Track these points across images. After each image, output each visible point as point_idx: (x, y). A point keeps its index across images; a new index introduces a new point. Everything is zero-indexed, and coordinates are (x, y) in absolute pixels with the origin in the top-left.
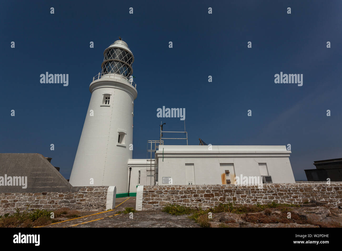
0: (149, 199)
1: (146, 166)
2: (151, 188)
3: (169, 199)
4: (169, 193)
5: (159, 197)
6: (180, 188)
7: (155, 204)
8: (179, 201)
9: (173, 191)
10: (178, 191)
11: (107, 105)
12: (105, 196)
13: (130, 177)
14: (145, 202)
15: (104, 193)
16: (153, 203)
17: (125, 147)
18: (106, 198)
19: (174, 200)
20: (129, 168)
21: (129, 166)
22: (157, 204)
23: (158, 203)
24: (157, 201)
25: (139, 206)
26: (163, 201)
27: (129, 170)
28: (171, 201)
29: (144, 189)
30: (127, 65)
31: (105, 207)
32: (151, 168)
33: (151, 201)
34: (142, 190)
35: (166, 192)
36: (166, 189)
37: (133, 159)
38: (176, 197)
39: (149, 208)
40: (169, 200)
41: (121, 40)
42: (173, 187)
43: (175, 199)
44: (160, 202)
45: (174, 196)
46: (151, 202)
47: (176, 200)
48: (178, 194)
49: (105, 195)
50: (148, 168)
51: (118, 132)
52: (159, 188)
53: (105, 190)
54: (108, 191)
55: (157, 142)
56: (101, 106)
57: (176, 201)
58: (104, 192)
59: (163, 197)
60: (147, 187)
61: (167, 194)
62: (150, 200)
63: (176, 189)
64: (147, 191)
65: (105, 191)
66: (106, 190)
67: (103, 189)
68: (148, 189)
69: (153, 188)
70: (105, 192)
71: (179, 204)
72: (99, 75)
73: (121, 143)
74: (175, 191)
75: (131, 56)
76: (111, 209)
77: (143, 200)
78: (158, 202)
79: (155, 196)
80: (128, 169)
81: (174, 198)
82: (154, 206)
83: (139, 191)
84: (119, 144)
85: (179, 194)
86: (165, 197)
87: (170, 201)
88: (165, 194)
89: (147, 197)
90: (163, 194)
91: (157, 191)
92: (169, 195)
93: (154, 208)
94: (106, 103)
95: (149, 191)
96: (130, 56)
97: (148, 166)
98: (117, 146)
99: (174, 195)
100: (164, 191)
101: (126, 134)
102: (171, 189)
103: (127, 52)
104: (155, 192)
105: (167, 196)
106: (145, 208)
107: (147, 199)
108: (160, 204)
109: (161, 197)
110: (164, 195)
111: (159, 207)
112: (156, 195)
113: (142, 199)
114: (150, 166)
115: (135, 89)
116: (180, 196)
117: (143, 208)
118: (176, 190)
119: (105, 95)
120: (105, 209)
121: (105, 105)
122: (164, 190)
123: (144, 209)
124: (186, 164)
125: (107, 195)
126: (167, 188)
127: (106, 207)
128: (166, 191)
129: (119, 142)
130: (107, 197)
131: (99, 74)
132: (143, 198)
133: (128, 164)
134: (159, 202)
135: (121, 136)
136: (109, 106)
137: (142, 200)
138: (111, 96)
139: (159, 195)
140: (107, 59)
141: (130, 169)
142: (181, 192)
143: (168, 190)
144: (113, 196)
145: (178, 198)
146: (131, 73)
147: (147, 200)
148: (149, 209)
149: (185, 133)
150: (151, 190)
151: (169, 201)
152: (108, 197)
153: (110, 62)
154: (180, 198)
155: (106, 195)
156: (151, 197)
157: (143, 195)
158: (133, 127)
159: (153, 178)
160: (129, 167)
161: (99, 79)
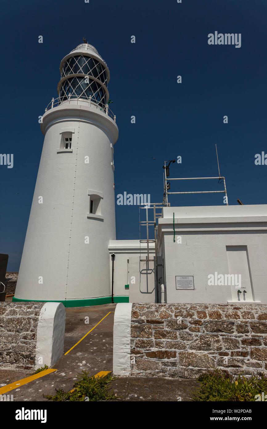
0: (150, 344)
1: (139, 251)
2: (152, 313)
3: (207, 346)
4: (206, 327)
5: (176, 337)
6: (238, 316)
7: (166, 360)
8: (238, 354)
9: (216, 322)
10: (233, 324)
11: (69, 149)
12: (32, 331)
13: (113, 270)
14: (138, 352)
15: (30, 323)
16: (161, 355)
17: (102, 220)
18: (34, 335)
19: (221, 349)
20: (110, 255)
21: (110, 251)
22: (172, 360)
23: (174, 356)
24: (173, 350)
25: (121, 363)
26: (190, 351)
27: (111, 257)
28: (213, 353)
29: (134, 313)
30: (97, 83)
31: (32, 359)
32: (148, 255)
33: (154, 349)
34: (129, 316)
35: (198, 326)
36: (196, 317)
37: (117, 240)
38: (227, 340)
39: (150, 369)
40: (207, 350)
41: (86, 43)
42: (215, 309)
43: (224, 348)
44: (180, 354)
45: (221, 338)
46: (153, 352)
47: (228, 349)
48: (233, 332)
49: (32, 328)
50: (142, 255)
51: (89, 195)
52: (176, 313)
53: (32, 314)
54: (40, 317)
55: (158, 207)
56: (58, 153)
57: (229, 352)
58: (29, 318)
59: (188, 340)
60: (142, 307)
61: (199, 331)
62: (152, 346)
63: (226, 316)
64: (143, 321)
65: (33, 316)
66: (36, 315)
67: (28, 310)
68: (144, 314)
69: (157, 311)
70: (34, 320)
71: (238, 361)
72: (53, 103)
73: (95, 213)
74: (223, 322)
75: (104, 68)
76: (49, 365)
77: (134, 347)
78: (175, 352)
79: (164, 336)
80: (109, 258)
81: (224, 346)
82: (165, 364)
83: (120, 320)
84: (92, 215)
85: (235, 333)
86: (195, 338)
87: (210, 353)
88: (193, 331)
89: (143, 337)
90: (187, 330)
91: (169, 322)
92: (207, 334)
93: (163, 371)
94: (67, 148)
95: (148, 321)
96: (102, 67)
97: (141, 251)
98: (89, 218)
99: (220, 333)
100: (190, 322)
101: (103, 198)
102: (211, 316)
103: (97, 61)
104: (165, 324)
105: (201, 338)
106: (138, 370)
107: (143, 342)
108: (181, 360)
109: (183, 338)
110: (191, 333)
111: (179, 367)
112: (168, 333)
113: (129, 342)
114: (147, 251)
115: (114, 122)
116: (241, 339)
117: (132, 366)
118: (225, 319)
119: (63, 134)
120: (33, 366)
121: (64, 149)
122: (189, 319)
123: (136, 371)
124: (227, 247)
125: (38, 328)
126: (199, 313)
127: (34, 360)
128: (196, 323)
129: (91, 212)
130: (38, 332)
131: (53, 100)
132: (132, 341)
133: (110, 250)
134: (177, 355)
135: (94, 202)
136: (71, 152)
137: (128, 344)
138: (73, 134)
139: (178, 333)
140: (65, 76)
141: (113, 256)
142: (240, 326)
143: (202, 320)
144: (52, 329)
145: (235, 344)
146: (105, 97)
147: (143, 344)
148: (149, 371)
149: (220, 179)
150: (154, 319)
151: (206, 352)
152: (40, 332)
153: (70, 79)
154: (241, 345)
155: (36, 326)
156: (153, 339)
157: (132, 331)
158: (114, 187)
159: (152, 277)
160: (110, 253)
161: (53, 107)
